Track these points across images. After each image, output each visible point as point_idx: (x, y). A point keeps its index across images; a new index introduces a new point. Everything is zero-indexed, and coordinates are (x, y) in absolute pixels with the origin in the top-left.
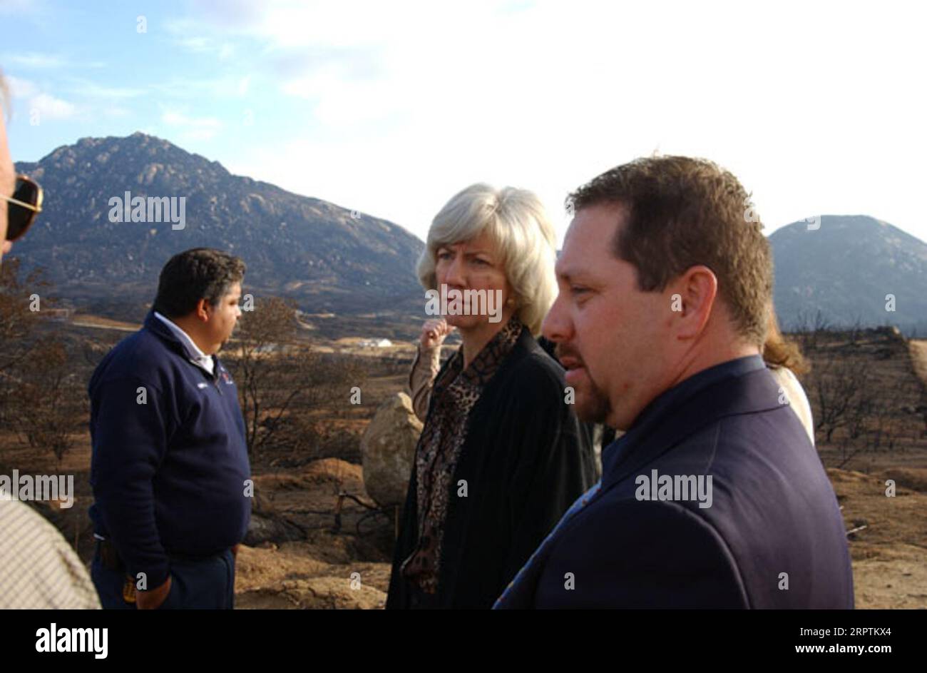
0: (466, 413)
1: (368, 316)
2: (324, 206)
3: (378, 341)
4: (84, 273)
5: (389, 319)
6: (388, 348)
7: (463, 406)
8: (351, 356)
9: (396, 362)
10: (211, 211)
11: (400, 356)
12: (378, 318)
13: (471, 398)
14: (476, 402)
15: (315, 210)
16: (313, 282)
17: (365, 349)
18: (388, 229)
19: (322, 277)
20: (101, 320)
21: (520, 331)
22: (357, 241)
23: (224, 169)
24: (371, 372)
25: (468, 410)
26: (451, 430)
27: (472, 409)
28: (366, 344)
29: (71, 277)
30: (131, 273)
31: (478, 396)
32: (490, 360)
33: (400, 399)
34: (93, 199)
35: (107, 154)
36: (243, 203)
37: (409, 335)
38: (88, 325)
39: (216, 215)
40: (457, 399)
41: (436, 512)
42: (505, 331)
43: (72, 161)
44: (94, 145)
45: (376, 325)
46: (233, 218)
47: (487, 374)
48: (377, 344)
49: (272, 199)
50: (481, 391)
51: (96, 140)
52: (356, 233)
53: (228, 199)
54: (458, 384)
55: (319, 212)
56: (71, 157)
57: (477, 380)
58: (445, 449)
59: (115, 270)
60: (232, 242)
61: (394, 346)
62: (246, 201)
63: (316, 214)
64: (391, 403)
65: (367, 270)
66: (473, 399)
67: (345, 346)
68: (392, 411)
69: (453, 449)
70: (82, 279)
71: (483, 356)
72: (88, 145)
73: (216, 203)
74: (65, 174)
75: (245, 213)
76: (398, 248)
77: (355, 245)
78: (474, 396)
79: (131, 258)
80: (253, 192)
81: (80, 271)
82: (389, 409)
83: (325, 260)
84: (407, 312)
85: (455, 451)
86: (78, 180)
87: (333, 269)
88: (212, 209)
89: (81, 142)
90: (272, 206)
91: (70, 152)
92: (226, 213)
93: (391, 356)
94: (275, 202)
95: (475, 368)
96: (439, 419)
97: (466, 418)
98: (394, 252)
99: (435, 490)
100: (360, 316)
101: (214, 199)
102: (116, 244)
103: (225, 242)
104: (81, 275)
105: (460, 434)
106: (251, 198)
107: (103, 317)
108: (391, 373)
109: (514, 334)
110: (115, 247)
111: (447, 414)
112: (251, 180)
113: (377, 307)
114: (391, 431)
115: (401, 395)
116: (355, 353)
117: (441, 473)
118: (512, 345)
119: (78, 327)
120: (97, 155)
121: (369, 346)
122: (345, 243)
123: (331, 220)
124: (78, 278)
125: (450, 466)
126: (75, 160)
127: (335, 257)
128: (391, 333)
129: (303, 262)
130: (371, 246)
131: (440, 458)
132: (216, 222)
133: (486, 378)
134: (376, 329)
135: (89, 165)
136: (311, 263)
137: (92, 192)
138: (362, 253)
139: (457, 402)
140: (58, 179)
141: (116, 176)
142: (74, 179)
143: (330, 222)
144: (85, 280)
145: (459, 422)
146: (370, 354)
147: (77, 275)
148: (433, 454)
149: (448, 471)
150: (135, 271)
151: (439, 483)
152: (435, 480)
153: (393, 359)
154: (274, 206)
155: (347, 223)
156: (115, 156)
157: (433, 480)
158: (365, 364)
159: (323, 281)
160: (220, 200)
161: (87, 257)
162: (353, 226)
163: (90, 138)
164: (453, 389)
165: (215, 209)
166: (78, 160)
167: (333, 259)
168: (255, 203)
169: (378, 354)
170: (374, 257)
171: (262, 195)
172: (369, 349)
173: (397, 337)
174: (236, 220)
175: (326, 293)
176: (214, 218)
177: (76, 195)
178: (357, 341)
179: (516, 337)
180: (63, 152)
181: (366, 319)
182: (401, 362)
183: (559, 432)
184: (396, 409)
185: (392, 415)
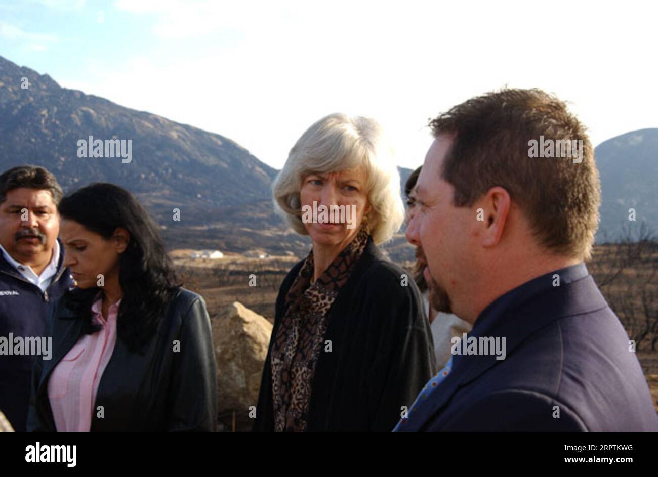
0: (323, 315)
1: (199, 228)
2: (155, 120)
3: (210, 252)
5: (220, 231)
6: (220, 260)
7: (320, 308)
8: (183, 267)
9: (227, 273)
10: (41, 124)
11: (232, 268)
12: (209, 230)
13: (326, 301)
14: (332, 305)
15: (147, 124)
16: (144, 194)
17: (197, 260)
18: (220, 143)
19: (154, 190)
21: (366, 242)
22: (189, 156)
23: (54, 82)
24: (204, 284)
25: (325, 312)
26: (309, 331)
27: (329, 311)
28: (198, 256)
31: (333, 299)
32: (343, 267)
33: (236, 309)
36: (74, 116)
37: (240, 246)
39: (46, 128)
40: (314, 302)
41: (298, 404)
42: (355, 242)
45: (208, 237)
46: (64, 132)
47: (340, 280)
48: (208, 255)
49: (104, 113)
50: (336, 294)
52: (187, 146)
53: (58, 112)
54: (314, 289)
55: (150, 126)
57: (332, 285)
58: (304, 347)
60: (63, 156)
61: (226, 257)
62: (77, 114)
63: (148, 127)
64: (226, 313)
65: (199, 183)
66: (328, 302)
67: (178, 258)
68: (228, 321)
69: (311, 347)
71: (336, 264)
73: (47, 115)
75: (77, 126)
76: (229, 161)
77: (186, 158)
78: (330, 300)
80: (84, 106)
82: (225, 318)
83: (157, 173)
84: (238, 224)
85: (314, 348)
87: (164, 181)
88: (43, 122)
90: (103, 119)
92: (57, 126)
93: (223, 268)
94: (106, 116)
95: (329, 275)
96: (296, 321)
97: (323, 320)
98: (225, 166)
99: (295, 385)
100: (193, 228)
101: (44, 112)
103: (56, 155)
105: (318, 334)
106: (82, 111)
108: (222, 284)
109: (362, 244)
111: (302, 316)
112: (81, 93)
113: (209, 219)
114: (226, 339)
115: (237, 305)
116: (187, 265)
117: (301, 369)
118: (360, 253)
121: (201, 257)
122: (176, 156)
123: (163, 134)
125: (311, 362)
127: (167, 170)
128: (223, 245)
129: (135, 176)
130: (202, 160)
131: (300, 355)
132: (46, 135)
133: (340, 284)
134: (208, 241)
136: (143, 176)
138: (193, 166)
139: (314, 304)
143: (162, 136)
145: (316, 323)
146: (202, 265)
148: (290, 354)
149: (309, 367)
151: (300, 378)
152: (295, 375)
153: (224, 271)
154: (106, 119)
155: (179, 136)
157: (293, 376)
158: (197, 275)
159: (154, 194)
160: (50, 113)
162: (184, 140)
164: (310, 294)
165: (46, 122)
167: (164, 172)
168: (87, 117)
169: (210, 265)
170: (205, 170)
171: (94, 109)
172: (201, 260)
173: (228, 249)
174: (66, 133)
175: (158, 206)
176: (45, 131)
178: (188, 252)
179: (363, 247)
181: (196, 230)
182: (232, 273)
183: (410, 327)
184: (232, 319)
185: (228, 324)
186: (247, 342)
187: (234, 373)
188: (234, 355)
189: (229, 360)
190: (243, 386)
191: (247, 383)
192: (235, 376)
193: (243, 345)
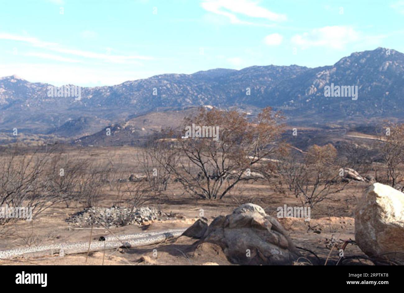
4: (354, 113)
20: (360, 134)
29: (348, 115)
30: (376, 113)
34: (358, 80)
35: (365, 59)
38: (354, 136)
43: (349, 63)
44: (358, 55)
51: (359, 53)
56: (348, 62)
59: (369, 111)
70: (353, 116)
72: (355, 56)
74: (345, 70)
79: (376, 106)
81: (352, 112)
86: (351, 72)
89: (353, 55)
91: (348, 60)
102: (370, 100)
104: (353, 114)
107: (361, 133)
110: (368, 101)
119: (350, 137)
120: (360, 59)
124: (351, 116)
126: (350, 63)
135: (356, 64)
137: (358, 76)
140: (342, 72)
141: (369, 69)
142: (350, 71)
144: (355, 116)
147: (351, 114)
150: (378, 112)
156: (368, 60)
161: (355, 106)
163: (357, 52)
166: (351, 63)
177: (351, 79)
180: (345, 60)
184: (369, 193)
185: (367, 197)
186: (378, 210)
187: (370, 229)
188: (370, 218)
189: (367, 220)
190: (374, 239)
191: (376, 237)
192: (370, 232)
193: (375, 212)
